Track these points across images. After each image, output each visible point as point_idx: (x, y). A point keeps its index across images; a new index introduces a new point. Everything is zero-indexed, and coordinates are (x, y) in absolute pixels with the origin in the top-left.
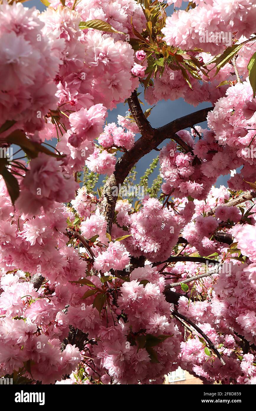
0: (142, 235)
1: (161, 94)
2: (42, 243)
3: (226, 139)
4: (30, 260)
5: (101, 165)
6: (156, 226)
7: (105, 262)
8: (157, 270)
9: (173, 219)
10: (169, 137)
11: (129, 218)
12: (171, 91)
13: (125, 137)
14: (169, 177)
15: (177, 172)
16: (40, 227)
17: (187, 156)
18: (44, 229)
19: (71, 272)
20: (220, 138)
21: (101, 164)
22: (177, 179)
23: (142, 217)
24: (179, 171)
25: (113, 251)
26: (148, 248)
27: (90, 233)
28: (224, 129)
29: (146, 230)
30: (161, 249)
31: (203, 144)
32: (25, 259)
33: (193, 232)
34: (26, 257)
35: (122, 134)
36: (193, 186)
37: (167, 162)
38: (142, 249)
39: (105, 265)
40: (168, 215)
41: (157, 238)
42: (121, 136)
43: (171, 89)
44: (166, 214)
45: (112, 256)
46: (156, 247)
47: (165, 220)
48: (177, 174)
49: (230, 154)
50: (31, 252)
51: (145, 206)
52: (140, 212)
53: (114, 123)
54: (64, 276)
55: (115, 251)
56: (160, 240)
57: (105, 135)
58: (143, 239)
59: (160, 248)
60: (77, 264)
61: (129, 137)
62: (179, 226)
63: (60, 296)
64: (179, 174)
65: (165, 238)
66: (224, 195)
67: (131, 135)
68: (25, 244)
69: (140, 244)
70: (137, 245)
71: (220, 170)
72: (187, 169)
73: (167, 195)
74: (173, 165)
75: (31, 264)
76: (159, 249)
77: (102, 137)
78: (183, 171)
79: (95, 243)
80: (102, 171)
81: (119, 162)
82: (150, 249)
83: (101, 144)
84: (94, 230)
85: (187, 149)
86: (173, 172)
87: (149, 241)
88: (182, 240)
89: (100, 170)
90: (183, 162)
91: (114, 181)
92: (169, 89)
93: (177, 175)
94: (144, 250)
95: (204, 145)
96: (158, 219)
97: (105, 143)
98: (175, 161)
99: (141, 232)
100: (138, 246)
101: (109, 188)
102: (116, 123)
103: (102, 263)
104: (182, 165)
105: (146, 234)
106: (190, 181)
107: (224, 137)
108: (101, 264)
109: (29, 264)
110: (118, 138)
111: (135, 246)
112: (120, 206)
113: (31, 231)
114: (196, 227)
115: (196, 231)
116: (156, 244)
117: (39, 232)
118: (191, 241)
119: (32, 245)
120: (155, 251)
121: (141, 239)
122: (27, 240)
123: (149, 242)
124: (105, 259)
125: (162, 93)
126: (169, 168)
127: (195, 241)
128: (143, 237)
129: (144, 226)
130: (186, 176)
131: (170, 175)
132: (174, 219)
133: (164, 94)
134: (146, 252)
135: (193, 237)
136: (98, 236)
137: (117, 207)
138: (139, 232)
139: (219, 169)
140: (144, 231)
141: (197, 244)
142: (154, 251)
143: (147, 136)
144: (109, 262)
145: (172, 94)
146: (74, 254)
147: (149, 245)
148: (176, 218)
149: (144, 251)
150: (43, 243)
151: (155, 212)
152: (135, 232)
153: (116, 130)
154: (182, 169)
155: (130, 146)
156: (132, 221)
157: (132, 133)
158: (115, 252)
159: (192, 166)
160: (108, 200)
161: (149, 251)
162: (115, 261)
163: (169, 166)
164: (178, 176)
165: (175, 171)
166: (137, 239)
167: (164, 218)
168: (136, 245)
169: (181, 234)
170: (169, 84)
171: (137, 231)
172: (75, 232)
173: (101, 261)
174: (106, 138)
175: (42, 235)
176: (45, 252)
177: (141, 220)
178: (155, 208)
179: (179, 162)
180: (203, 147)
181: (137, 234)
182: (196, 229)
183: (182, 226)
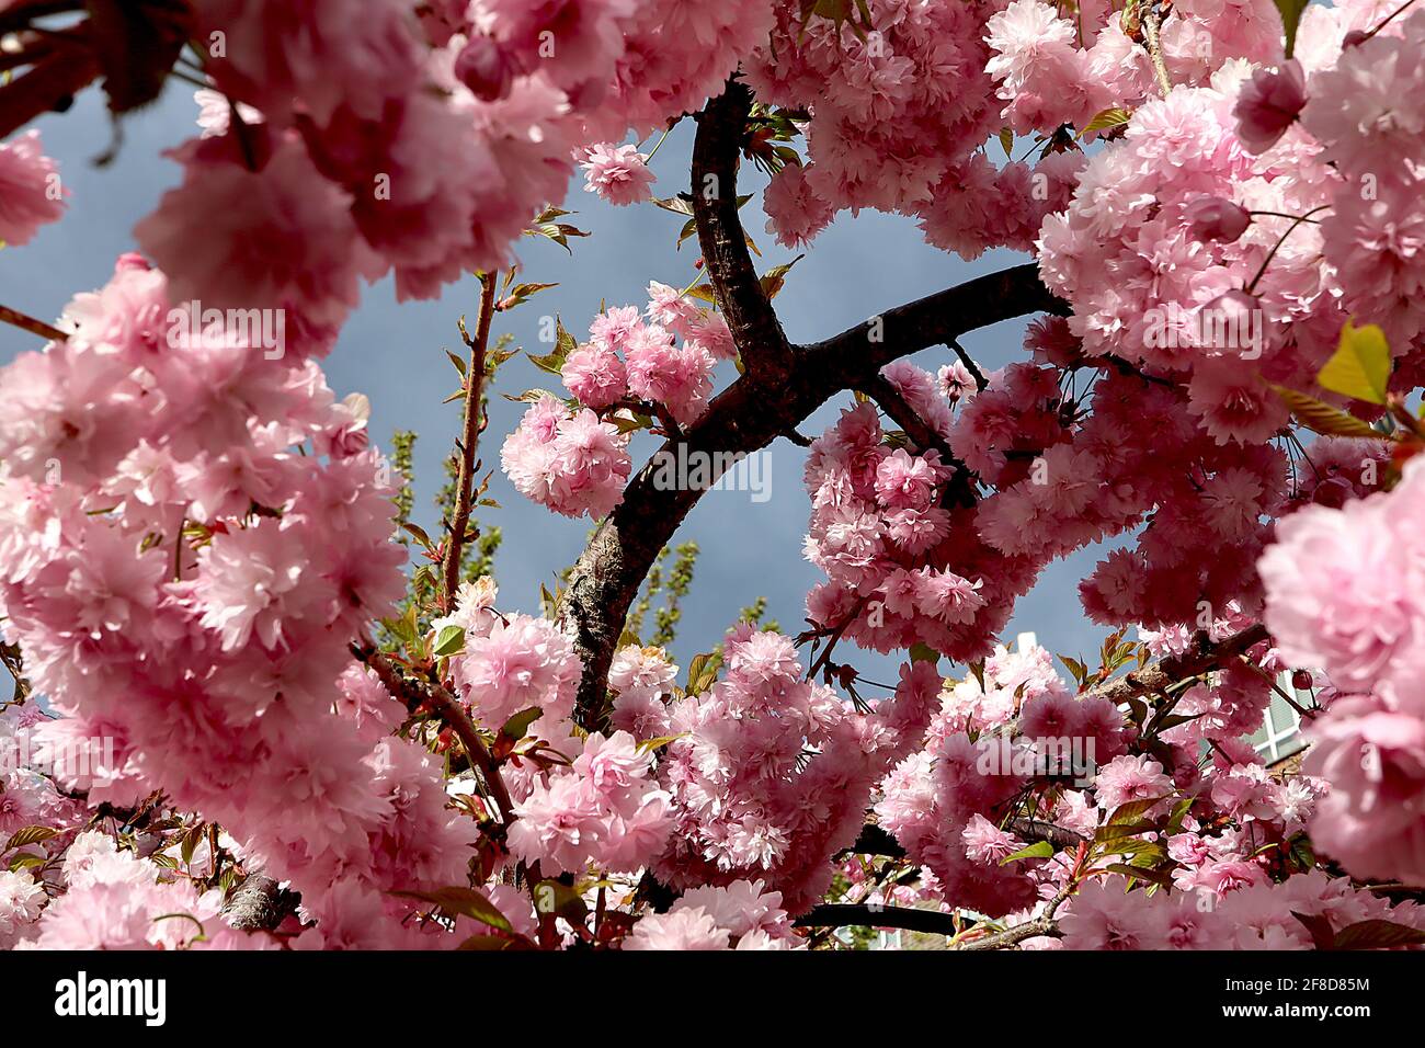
0: (713, 790)
1: (837, 179)
2: (278, 643)
3: (1118, 324)
4: (210, 732)
5: (568, 467)
6: (778, 754)
7: (562, 825)
8: (781, 908)
9: (846, 730)
10: (855, 381)
11: (665, 714)
12: (881, 167)
13: (677, 364)
14: (844, 548)
15: (876, 528)
16: (278, 563)
17: (921, 463)
18: (294, 572)
19: (404, 860)
20: (1094, 322)
21: (566, 464)
22: (878, 561)
23: (716, 716)
24: (888, 524)
25: (599, 773)
26: (738, 848)
27: (504, 687)
28: (1114, 281)
29: (734, 766)
30: (790, 855)
31: (995, 408)
32: (188, 723)
33: (922, 803)
34: (193, 718)
35: (665, 348)
36: (943, 584)
37: (840, 484)
38: (709, 854)
39: (558, 836)
40: (828, 706)
41: (775, 807)
42: (659, 359)
43: (882, 160)
44: (819, 702)
45: (593, 794)
46: (769, 846)
47: (815, 726)
48: (878, 536)
49: (1101, 460)
50: (222, 689)
51: (734, 665)
52: (713, 696)
53: (633, 310)
54: (369, 874)
55: (611, 774)
56: (790, 818)
57: (591, 355)
58: (717, 807)
59: (785, 853)
60: (431, 824)
61: (691, 365)
62: (872, 760)
63: (337, 929)
64: (884, 538)
65: (811, 809)
66: (1043, 682)
67: (700, 357)
68: (195, 642)
69: (703, 830)
70: (688, 836)
71: (1060, 521)
72: (920, 518)
73: (825, 633)
74: (864, 497)
75: (218, 758)
76: (781, 856)
77: (579, 361)
78: (900, 526)
79: (521, 748)
80: (569, 494)
81: (639, 475)
82: (746, 852)
83: (575, 388)
84: (523, 676)
85: (922, 436)
86: (862, 527)
87: (744, 819)
88: (875, 840)
89: (562, 491)
90: (906, 486)
91: (615, 555)
92: (872, 155)
93: (875, 541)
94: (716, 859)
95: (998, 416)
96: (785, 722)
97: (590, 384)
98: (874, 478)
99: (712, 778)
100: (695, 840)
101: (591, 582)
102: (643, 310)
103: (549, 824)
104: (900, 498)
105: (733, 786)
106: (927, 567)
107: (1110, 320)
108: (540, 828)
109: (206, 756)
110: (646, 365)
111: (679, 840)
112: (626, 666)
113: (231, 578)
114: (937, 782)
115: (936, 799)
116: (773, 832)
117: (268, 585)
118: (911, 843)
119: (226, 647)
120: (766, 865)
121: (709, 805)
122: (207, 622)
123: (741, 823)
124: (564, 808)
125: (845, 176)
126: (845, 509)
127: (931, 843)
128: (718, 800)
129: (726, 751)
130: (915, 551)
131: (850, 539)
132: (853, 727)
133: (851, 178)
134: (728, 867)
135: (922, 824)
136: (537, 713)
137: (617, 670)
138: (705, 774)
139: (1054, 516)
140: (724, 770)
141: (937, 855)
142: (759, 862)
143: (764, 369)
144: (582, 827)
145: (882, 182)
146: (425, 772)
147: (743, 834)
148: (861, 724)
149: (720, 862)
150: (284, 643)
151: (775, 690)
152: (685, 777)
153: (639, 334)
154: (901, 516)
155: (691, 409)
156: (675, 728)
157: (705, 351)
158: (609, 781)
159: (941, 507)
160: (583, 629)
161: (739, 863)
162: (606, 823)
163: (847, 501)
164: (882, 547)
165: (870, 523)
166: (691, 804)
167: (811, 720)
168: (685, 833)
169: (871, 811)
170: (874, 137)
171: (693, 771)
172: (436, 688)
173: (543, 819)
174: (594, 367)
175: (281, 600)
176: (287, 695)
177: (714, 726)
178: (778, 673)
179: (888, 486)
180: (993, 420)
181: (691, 786)
182: (937, 790)
183: (885, 762)
